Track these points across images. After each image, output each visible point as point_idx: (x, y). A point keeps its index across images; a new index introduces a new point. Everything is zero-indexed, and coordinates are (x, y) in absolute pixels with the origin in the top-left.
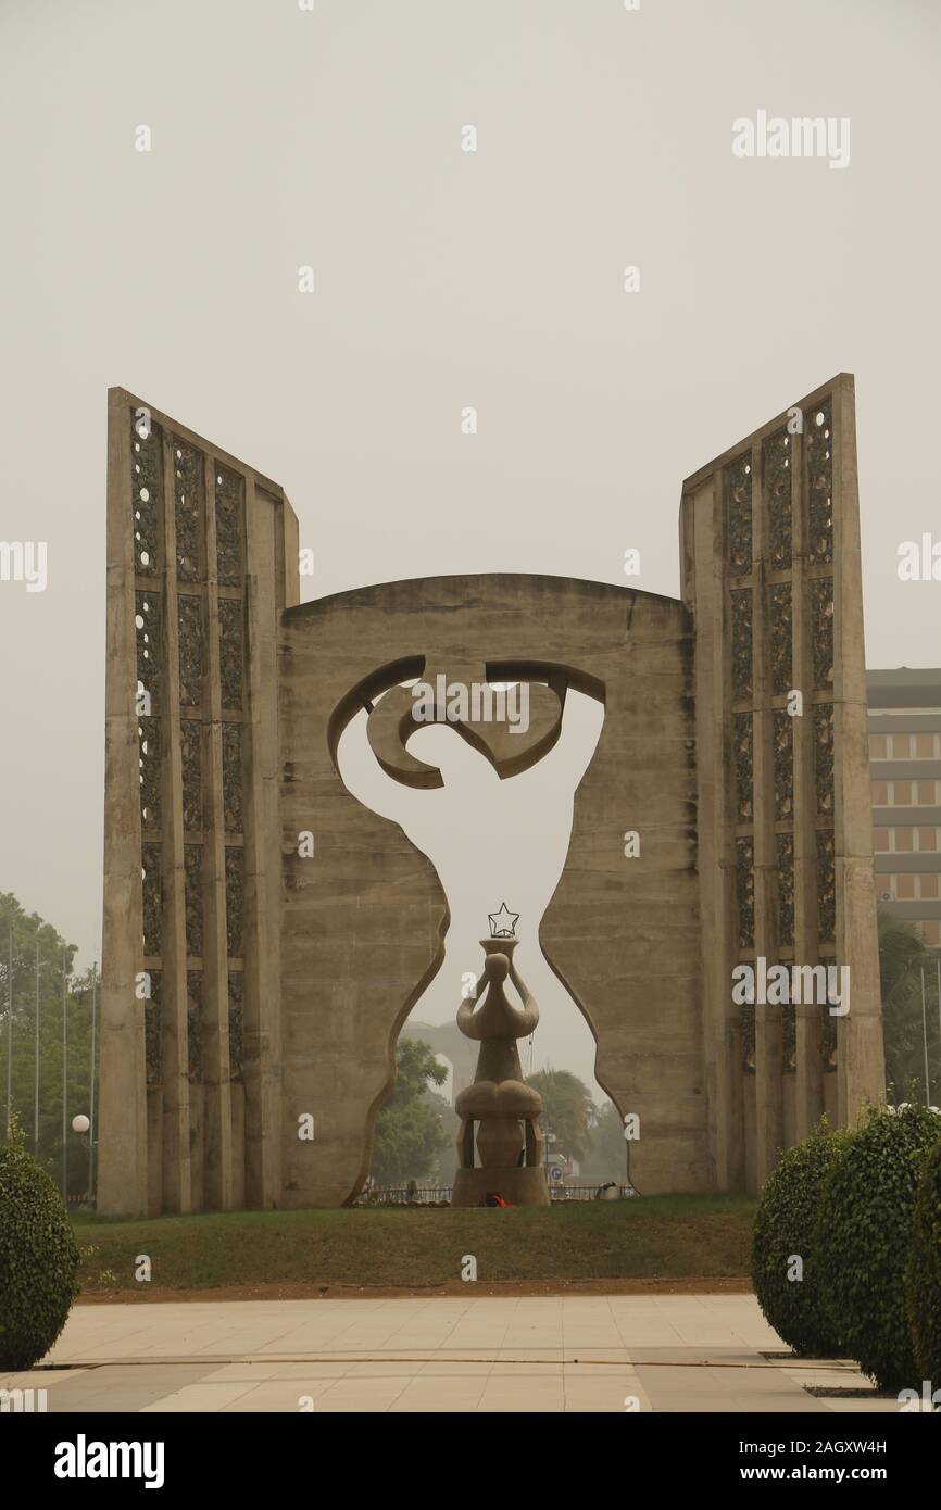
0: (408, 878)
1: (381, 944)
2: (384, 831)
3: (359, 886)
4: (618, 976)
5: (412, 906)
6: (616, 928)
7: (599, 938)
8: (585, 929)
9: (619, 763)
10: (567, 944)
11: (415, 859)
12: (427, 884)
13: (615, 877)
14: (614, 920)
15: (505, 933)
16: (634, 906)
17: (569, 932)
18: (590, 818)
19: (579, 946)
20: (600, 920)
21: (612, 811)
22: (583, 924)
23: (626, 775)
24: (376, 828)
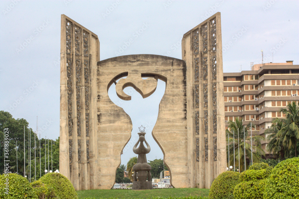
0: (125, 120)
1: (119, 134)
2: (119, 110)
3: (114, 122)
4: (170, 141)
5: (125, 126)
6: (169, 130)
7: (166, 133)
8: (162, 131)
9: (170, 95)
10: (159, 134)
11: (126, 116)
12: (129, 121)
13: (169, 120)
14: (169, 129)
15: (143, 131)
16: (173, 126)
17: (159, 131)
18: (163, 107)
19: (161, 134)
20: (166, 129)
21: (168, 106)
22: (162, 130)
23: (171, 98)
24: (118, 109)
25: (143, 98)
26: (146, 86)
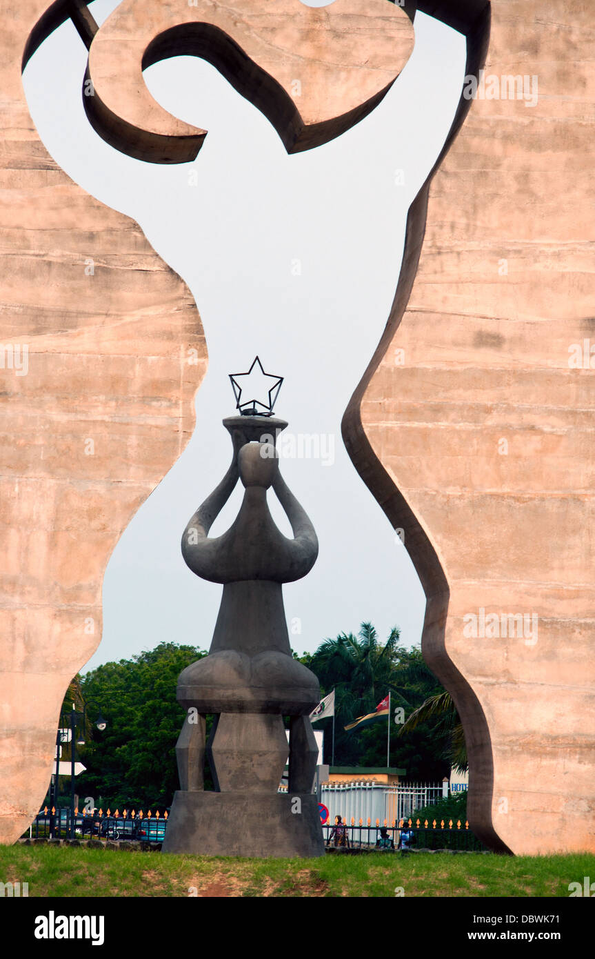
0: (151, 312)
1: (99, 418)
2: (110, 231)
3: (66, 320)
4: (489, 491)
5: (151, 358)
6: (488, 410)
7: (461, 426)
8: (438, 410)
9: (507, 138)
10: (408, 431)
11: (160, 279)
12: (179, 322)
13: (490, 327)
14: (486, 397)
15: (260, 409)
16: (522, 377)
17: (411, 413)
18: (453, 227)
19: (425, 434)
20: (463, 396)
21: (491, 216)
22: (433, 400)
23: (518, 157)
24: (98, 226)
25: (290, 151)
26: (328, 58)
